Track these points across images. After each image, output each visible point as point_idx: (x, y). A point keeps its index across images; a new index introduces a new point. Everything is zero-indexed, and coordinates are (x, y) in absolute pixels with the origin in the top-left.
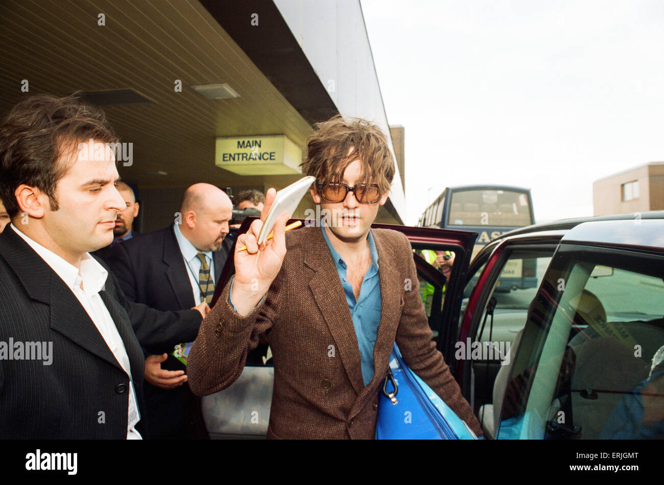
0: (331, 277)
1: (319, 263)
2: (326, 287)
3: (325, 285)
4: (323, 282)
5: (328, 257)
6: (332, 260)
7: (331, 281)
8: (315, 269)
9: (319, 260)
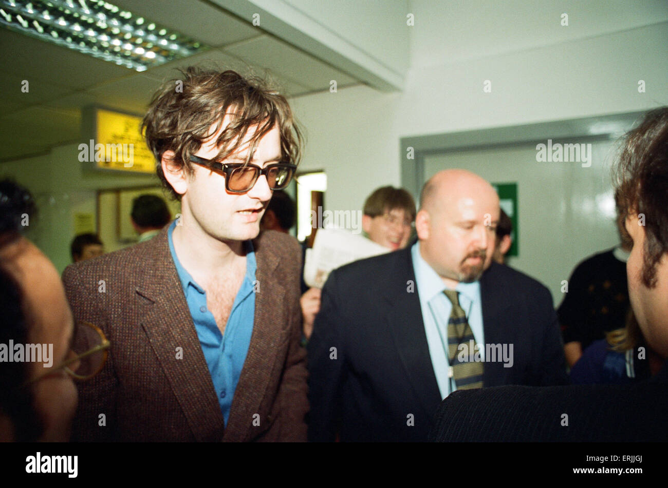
0: (176, 310)
1: (159, 290)
2: (167, 326)
3: (166, 323)
4: (164, 318)
5: (173, 281)
6: (179, 285)
7: (176, 315)
8: (153, 299)
9: (160, 284)
